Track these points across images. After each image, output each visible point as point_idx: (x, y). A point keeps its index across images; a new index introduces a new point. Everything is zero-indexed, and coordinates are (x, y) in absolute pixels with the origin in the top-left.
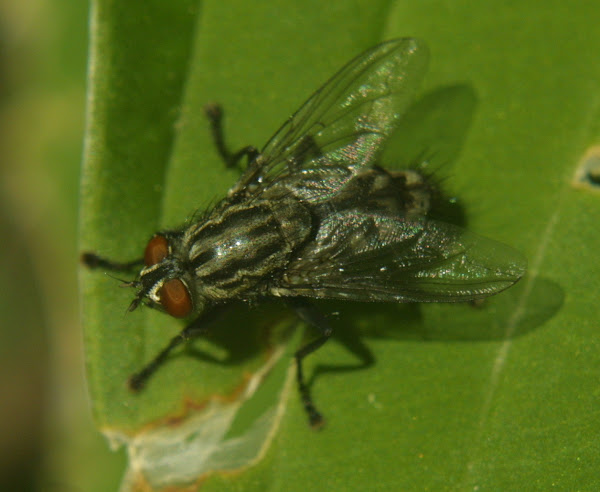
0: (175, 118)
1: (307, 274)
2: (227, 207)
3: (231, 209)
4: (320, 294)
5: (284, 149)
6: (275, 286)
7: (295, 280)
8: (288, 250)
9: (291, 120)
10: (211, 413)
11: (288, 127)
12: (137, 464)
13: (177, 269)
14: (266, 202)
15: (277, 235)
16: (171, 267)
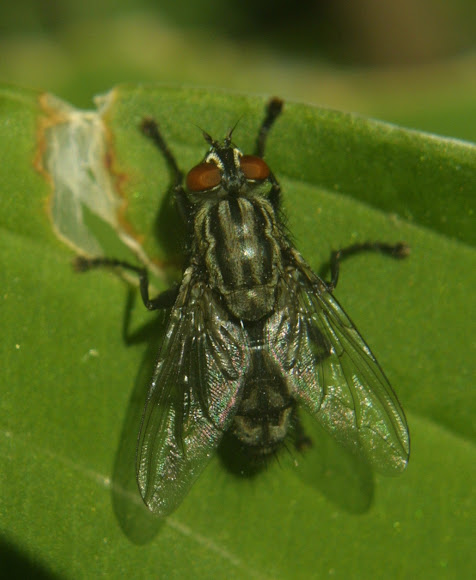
0: (402, 216)
1: (198, 305)
2: (280, 244)
3: (277, 248)
4: (176, 314)
5: (326, 313)
6: (194, 272)
7: (195, 292)
8: (223, 290)
9: (354, 327)
10: (112, 198)
11: (347, 322)
12: (76, 117)
13: (230, 184)
14: (274, 282)
15: (239, 284)
16: (233, 179)
